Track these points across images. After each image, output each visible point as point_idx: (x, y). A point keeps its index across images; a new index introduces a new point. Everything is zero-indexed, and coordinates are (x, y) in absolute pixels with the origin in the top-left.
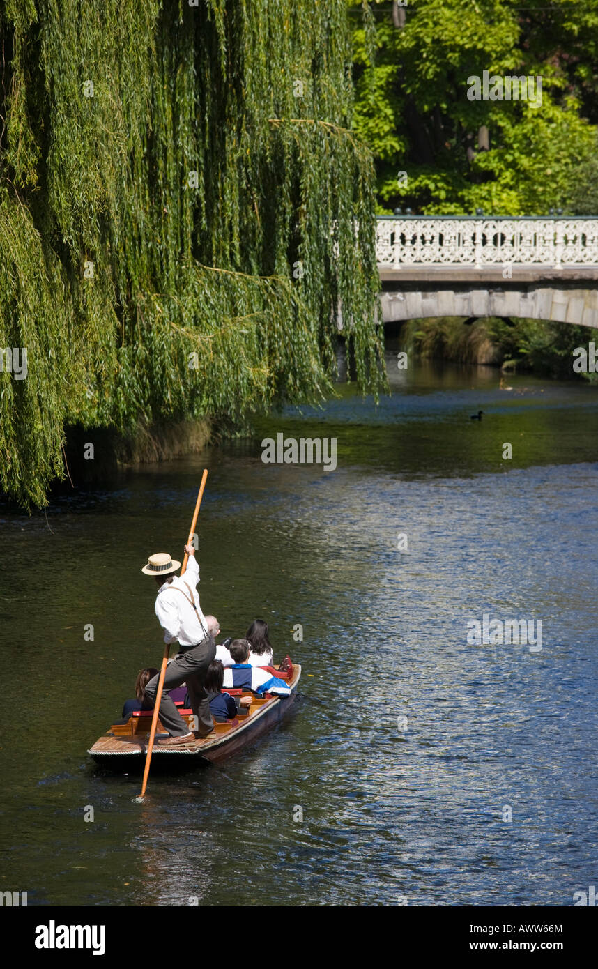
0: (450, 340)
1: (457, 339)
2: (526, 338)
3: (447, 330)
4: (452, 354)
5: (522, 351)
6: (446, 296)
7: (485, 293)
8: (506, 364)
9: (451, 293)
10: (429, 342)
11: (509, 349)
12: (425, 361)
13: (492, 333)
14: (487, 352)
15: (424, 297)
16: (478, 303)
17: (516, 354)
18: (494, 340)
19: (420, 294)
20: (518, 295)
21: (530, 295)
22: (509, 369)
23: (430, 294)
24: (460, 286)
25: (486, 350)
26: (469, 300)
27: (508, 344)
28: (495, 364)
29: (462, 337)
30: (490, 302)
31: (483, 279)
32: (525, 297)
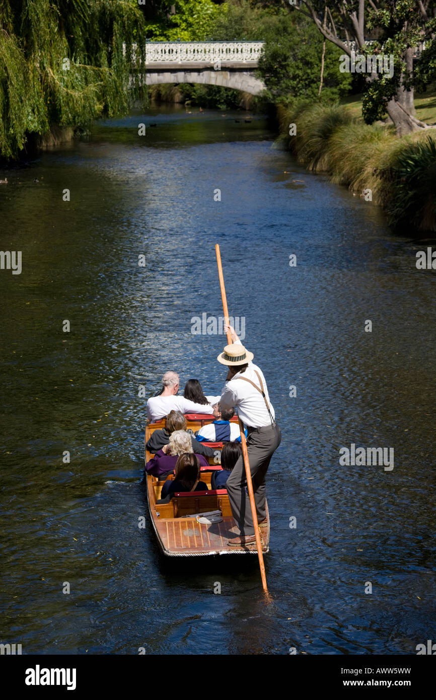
0: (163, 93)
1: (166, 93)
2: (195, 91)
3: (161, 89)
4: (164, 99)
5: (193, 97)
6: (167, 75)
7: (183, 73)
8: (187, 102)
9: (169, 74)
10: (154, 94)
11: (187, 96)
12: (153, 102)
13: (180, 90)
14: (179, 97)
15: (158, 75)
16: (180, 77)
17: (190, 98)
18: (182, 93)
19: (156, 74)
20: (196, 74)
21: (201, 74)
22: (188, 104)
23: (161, 74)
24: (173, 71)
25: (178, 97)
26: (177, 76)
27: (187, 94)
28: (182, 103)
29: (168, 92)
30: (185, 77)
31: (182, 68)
32: (199, 75)
